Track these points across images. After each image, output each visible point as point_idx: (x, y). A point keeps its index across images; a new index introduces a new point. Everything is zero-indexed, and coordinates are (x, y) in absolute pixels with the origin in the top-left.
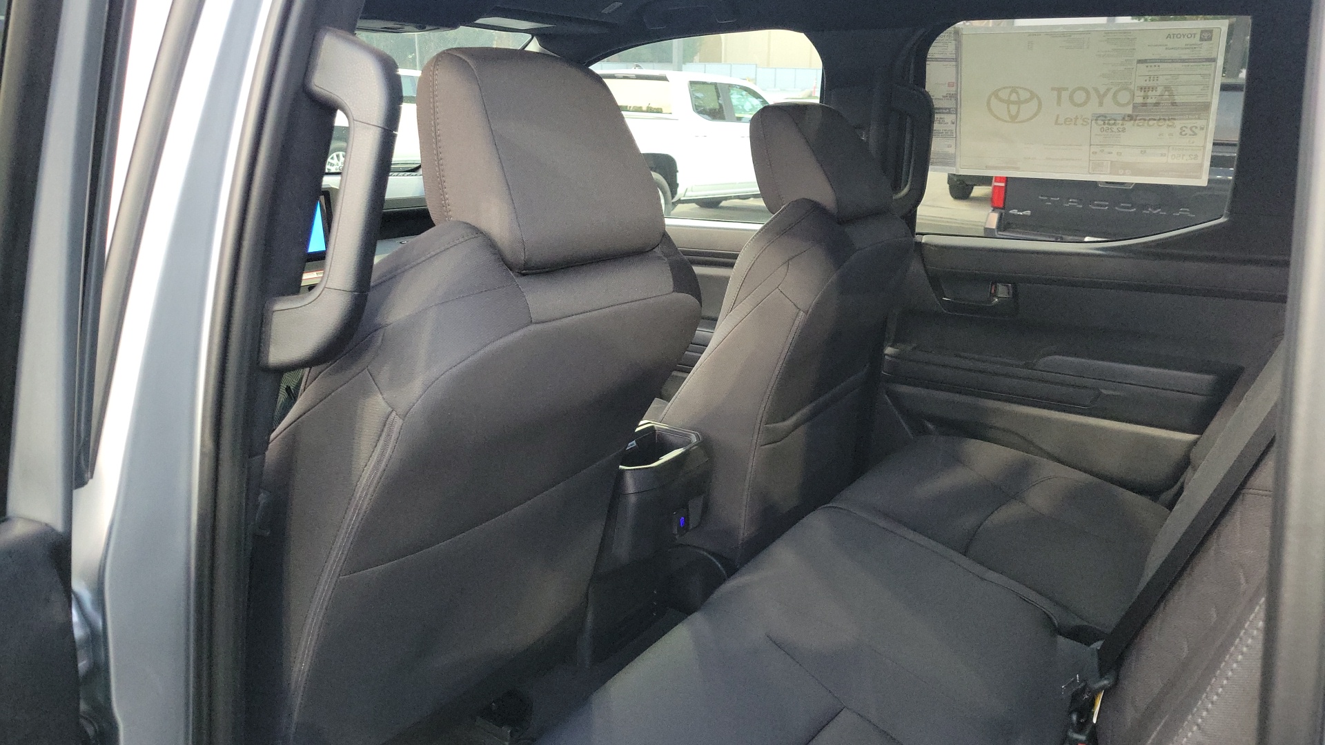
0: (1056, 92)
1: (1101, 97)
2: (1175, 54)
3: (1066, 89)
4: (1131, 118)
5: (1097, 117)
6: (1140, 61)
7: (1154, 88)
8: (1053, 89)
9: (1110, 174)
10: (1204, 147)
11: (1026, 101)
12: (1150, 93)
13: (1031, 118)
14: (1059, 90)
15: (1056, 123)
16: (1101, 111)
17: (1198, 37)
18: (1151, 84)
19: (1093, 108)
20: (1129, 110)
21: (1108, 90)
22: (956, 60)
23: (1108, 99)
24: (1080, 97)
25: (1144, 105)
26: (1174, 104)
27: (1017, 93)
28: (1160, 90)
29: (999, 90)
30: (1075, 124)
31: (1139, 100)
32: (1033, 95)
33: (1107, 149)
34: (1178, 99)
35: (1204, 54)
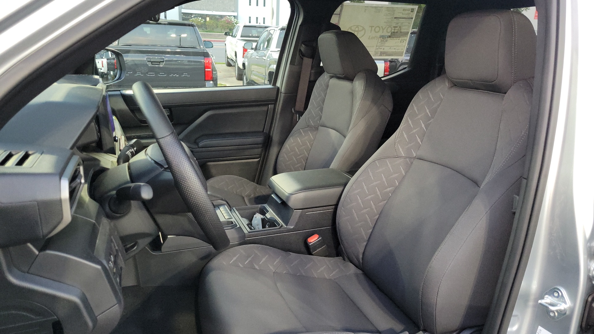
0: (371, 28)
1: (383, 29)
2: (404, 16)
3: (373, 27)
4: (390, 37)
5: (381, 37)
6: (395, 18)
7: (397, 27)
8: (370, 26)
9: (379, 56)
10: (405, 46)
11: (361, 31)
12: (396, 29)
14: (372, 27)
15: (369, 39)
16: (382, 34)
17: (410, 10)
18: (396, 25)
19: (380, 33)
20: (389, 34)
21: (385, 28)
22: (339, 14)
23: (385, 30)
24: (377, 29)
25: (394, 32)
26: (401, 32)
27: (358, 28)
28: (398, 27)
29: (352, 27)
30: (374, 39)
31: (393, 31)
32: (364, 29)
33: (380, 48)
34: (402, 31)
35: (411, 16)
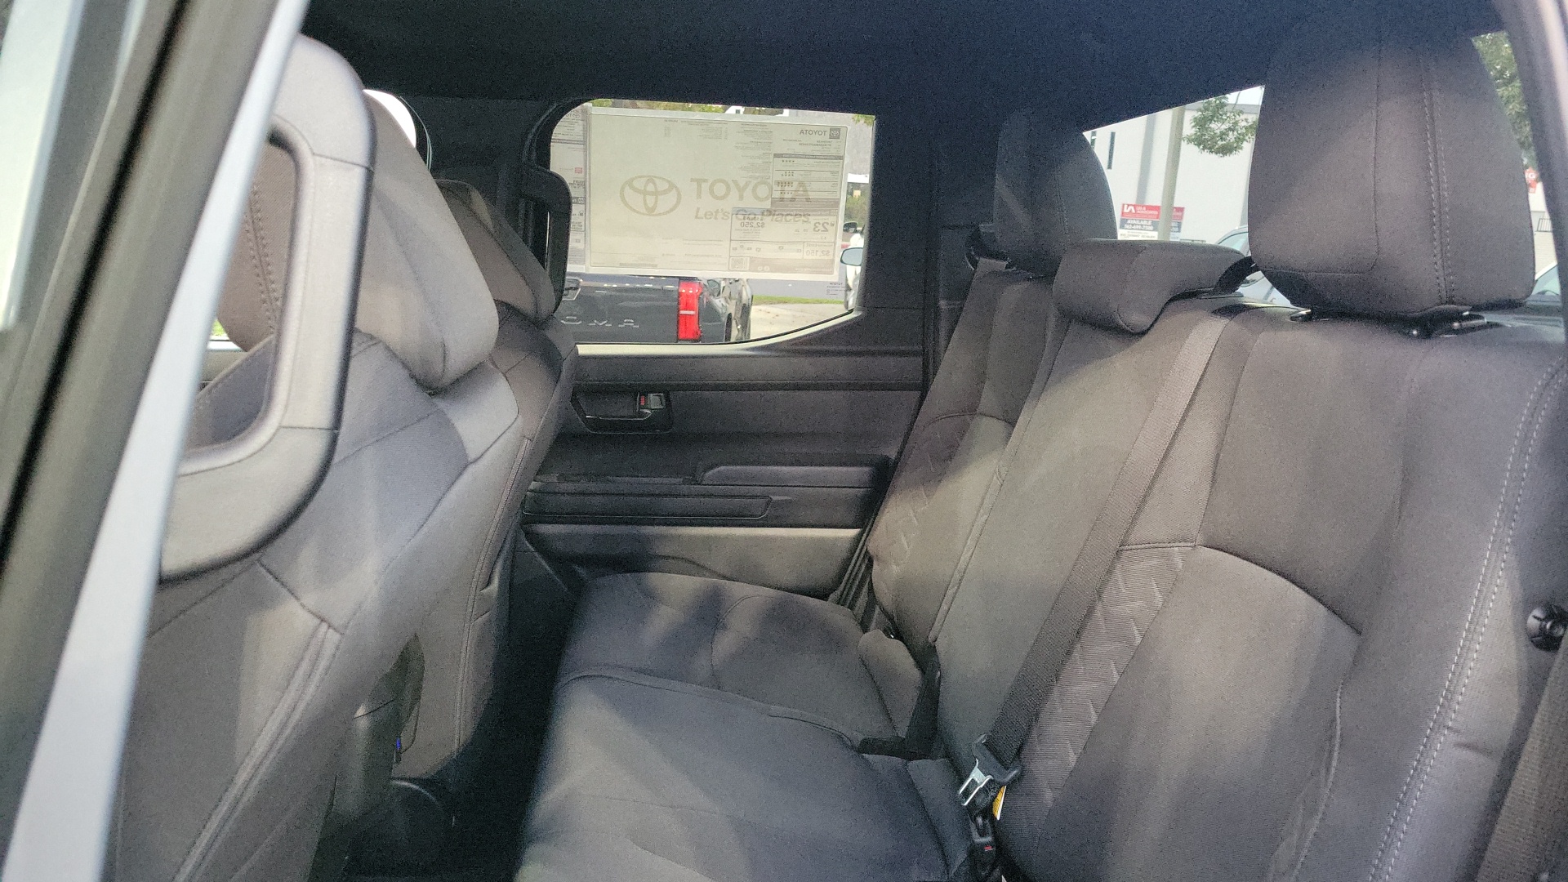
0: (695, 183)
1: (741, 190)
2: (808, 150)
3: (705, 181)
4: (770, 212)
5: (738, 211)
6: (776, 156)
7: (789, 183)
8: (692, 180)
9: (750, 270)
10: (835, 243)
11: (665, 192)
12: (786, 188)
13: (672, 210)
14: (699, 182)
15: (696, 217)
16: (741, 205)
17: (828, 133)
18: (787, 178)
19: (733, 201)
20: (767, 205)
21: (747, 184)
22: (584, 143)
23: (748, 192)
24: (720, 189)
25: (782, 199)
26: (808, 200)
27: (654, 184)
28: (795, 184)
29: (633, 179)
30: (716, 218)
31: (777, 195)
32: (672, 186)
33: (747, 245)
34: (812, 195)
35: (833, 152)
